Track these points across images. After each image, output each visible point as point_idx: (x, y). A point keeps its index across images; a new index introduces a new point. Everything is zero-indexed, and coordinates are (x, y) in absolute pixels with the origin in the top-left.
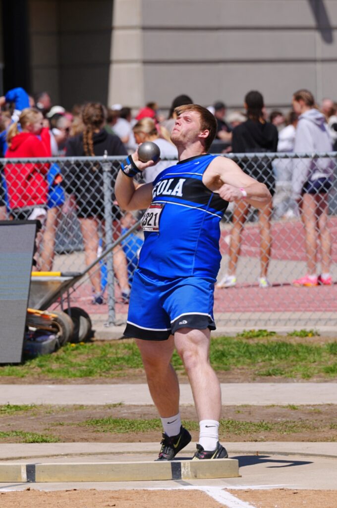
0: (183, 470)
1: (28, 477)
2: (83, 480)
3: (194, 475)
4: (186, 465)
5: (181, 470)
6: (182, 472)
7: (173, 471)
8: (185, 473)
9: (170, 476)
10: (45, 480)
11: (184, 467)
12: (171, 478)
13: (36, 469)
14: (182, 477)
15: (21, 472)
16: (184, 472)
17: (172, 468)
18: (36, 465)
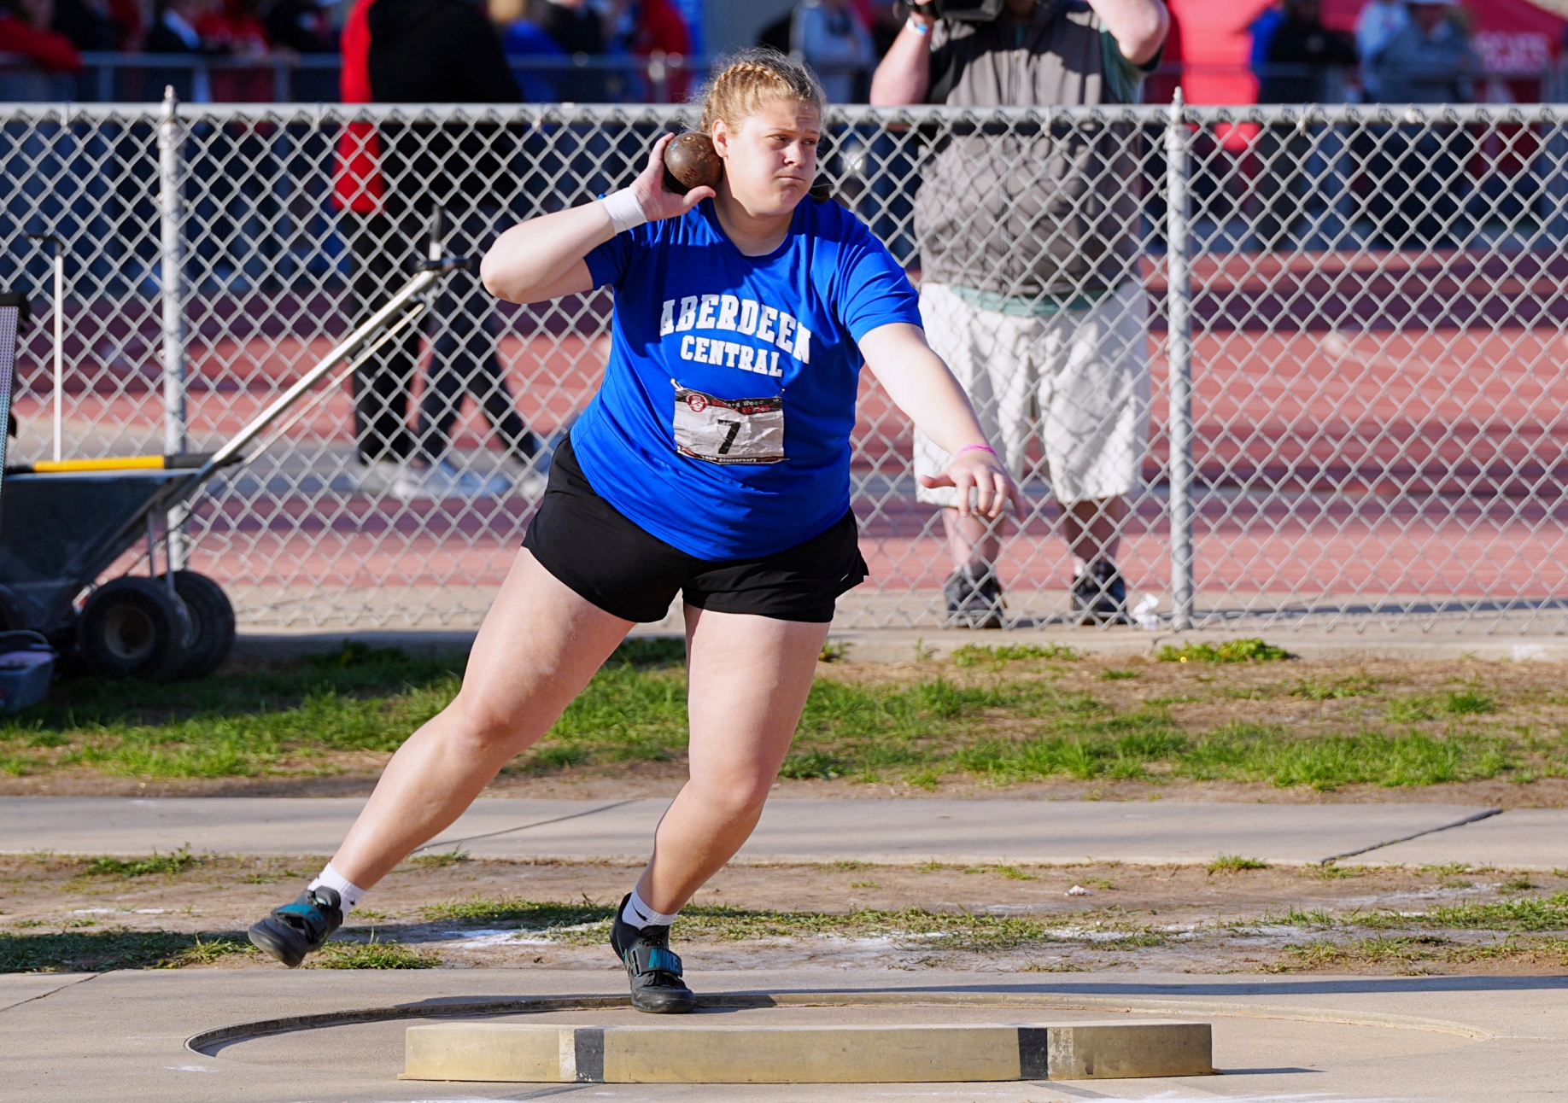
0: (1051, 1051)
1: (579, 1066)
2: (754, 1077)
3: (1084, 1065)
4: (1063, 1037)
5: (1046, 1053)
6: (1050, 1059)
7: (1022, 1053)
8: (1059, 1060)
9: (1015, 1068)
10: (634, 1078)
11: (1057, 1042)
12: (1018, 1075)
13: (607, 1042)
14: (1050, 1072)
15: (557, 1053)
16: (1055, 1058)
17: (1021, 1045)
18: (606, 1032)
